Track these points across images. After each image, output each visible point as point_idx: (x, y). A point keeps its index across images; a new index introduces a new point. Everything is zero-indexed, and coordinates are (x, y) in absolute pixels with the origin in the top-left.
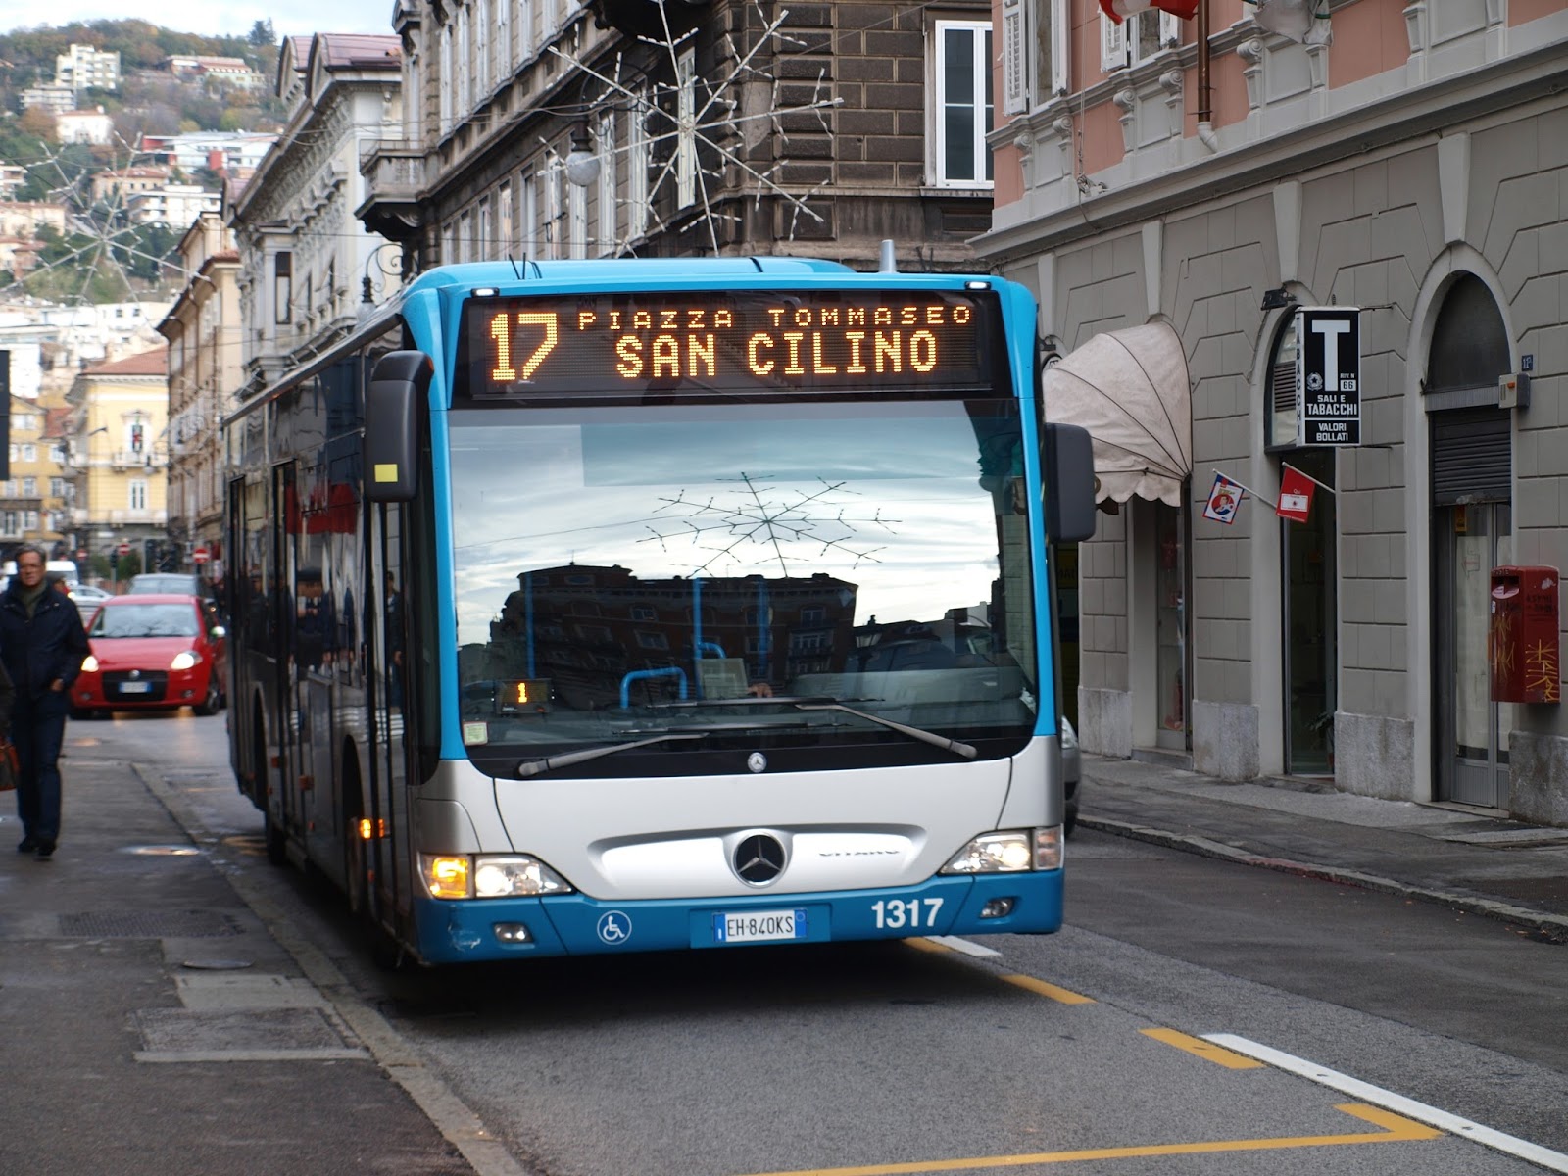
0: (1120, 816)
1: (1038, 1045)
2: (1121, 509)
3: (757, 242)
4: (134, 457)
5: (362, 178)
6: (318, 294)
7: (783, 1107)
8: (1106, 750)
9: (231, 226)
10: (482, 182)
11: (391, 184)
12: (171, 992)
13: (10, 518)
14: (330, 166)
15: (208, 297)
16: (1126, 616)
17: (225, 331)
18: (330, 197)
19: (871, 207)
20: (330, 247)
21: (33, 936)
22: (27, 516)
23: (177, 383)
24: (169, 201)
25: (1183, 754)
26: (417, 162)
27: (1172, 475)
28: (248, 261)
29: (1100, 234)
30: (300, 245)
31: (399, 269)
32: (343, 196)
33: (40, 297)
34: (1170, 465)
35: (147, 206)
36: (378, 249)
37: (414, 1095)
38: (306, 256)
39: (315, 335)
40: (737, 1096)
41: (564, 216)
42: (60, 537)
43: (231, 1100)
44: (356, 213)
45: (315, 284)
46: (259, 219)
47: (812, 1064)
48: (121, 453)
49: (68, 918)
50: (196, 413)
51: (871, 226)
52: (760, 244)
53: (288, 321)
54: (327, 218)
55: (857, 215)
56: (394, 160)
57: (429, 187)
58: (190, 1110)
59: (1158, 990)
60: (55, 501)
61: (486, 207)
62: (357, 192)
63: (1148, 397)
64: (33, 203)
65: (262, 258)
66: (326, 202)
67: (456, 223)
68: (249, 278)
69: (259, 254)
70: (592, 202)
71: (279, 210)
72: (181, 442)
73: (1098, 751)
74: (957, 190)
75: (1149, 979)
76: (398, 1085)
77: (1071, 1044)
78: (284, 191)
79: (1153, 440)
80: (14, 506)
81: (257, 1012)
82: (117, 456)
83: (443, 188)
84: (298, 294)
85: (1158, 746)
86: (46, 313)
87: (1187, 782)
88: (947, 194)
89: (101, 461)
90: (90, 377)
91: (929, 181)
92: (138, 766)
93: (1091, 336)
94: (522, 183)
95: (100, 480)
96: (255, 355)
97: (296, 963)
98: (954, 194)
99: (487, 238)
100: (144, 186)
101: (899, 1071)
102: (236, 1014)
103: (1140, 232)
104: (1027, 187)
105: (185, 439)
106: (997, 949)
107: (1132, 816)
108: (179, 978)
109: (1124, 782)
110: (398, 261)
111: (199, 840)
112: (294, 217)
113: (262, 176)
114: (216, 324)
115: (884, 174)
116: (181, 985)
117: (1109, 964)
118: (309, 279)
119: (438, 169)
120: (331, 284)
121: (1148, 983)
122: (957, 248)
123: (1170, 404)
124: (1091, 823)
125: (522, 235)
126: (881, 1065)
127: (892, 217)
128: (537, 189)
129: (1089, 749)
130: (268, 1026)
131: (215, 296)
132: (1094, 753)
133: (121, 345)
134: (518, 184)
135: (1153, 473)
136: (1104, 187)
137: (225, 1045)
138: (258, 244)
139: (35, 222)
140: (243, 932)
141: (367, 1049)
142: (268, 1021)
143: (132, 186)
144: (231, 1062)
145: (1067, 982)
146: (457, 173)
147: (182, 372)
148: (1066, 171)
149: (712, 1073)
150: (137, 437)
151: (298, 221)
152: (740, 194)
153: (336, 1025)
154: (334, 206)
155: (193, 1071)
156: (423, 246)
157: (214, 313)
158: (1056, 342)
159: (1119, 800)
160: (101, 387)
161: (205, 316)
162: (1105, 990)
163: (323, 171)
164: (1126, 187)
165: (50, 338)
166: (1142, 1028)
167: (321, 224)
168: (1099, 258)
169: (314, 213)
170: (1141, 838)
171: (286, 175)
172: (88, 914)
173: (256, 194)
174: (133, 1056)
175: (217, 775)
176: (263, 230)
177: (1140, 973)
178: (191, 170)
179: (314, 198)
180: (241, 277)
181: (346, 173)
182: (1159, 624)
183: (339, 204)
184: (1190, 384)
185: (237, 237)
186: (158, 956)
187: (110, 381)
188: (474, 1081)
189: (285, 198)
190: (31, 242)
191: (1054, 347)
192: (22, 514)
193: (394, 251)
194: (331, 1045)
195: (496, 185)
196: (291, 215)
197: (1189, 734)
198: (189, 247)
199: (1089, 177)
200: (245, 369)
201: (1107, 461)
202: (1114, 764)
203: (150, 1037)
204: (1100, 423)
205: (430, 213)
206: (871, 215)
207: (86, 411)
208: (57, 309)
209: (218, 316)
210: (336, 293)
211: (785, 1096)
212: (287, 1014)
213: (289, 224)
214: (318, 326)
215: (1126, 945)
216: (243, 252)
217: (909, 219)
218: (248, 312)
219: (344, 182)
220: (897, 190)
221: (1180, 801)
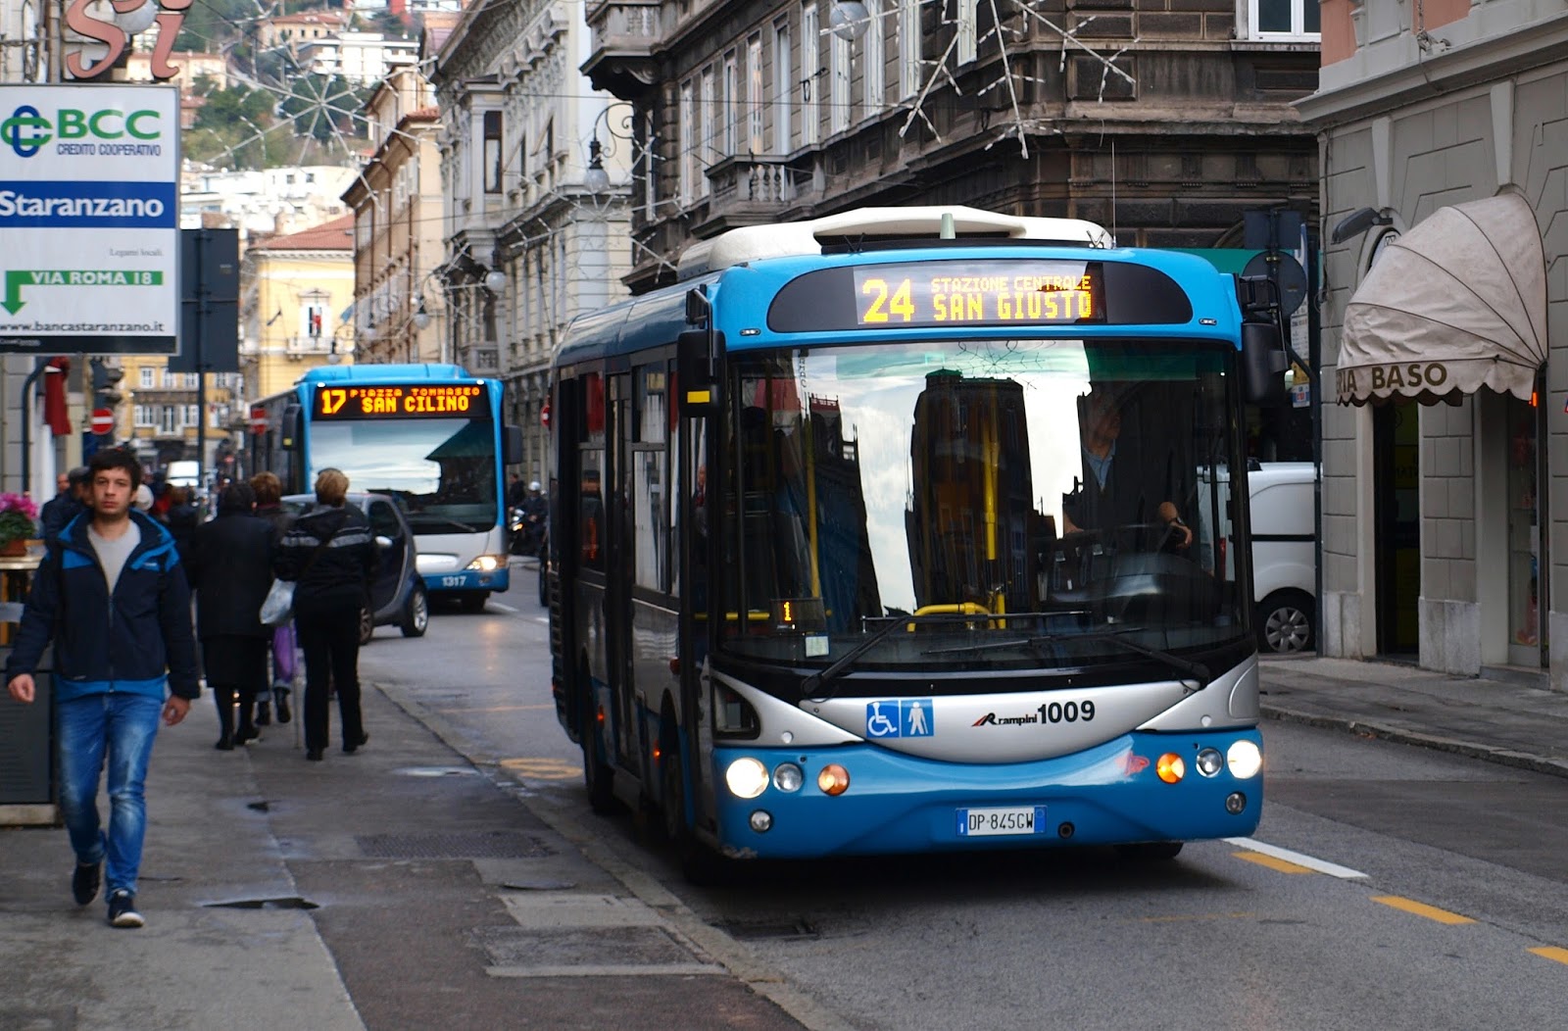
0: (1473, 738)
1: (1423, 964)
2: (1466, 401)
3: (1048, 102)
4: (311, 342)
5: (589, 29)
6: (533, 158)
7: (1167, 1021)
8: (1451, 668)
9: (432, 80)
10: (727, 33)
11: (622, 35)
12: (501, 911)
13: (169, 413)
14: (548, 13)
15: (402, 162)
16: (1473, 519)
17: (422, 200)
18: (548, 50)
19: (1175, 64)
20: (547, 105)
21: (335, 857)
22: (187, 410)
23: (366, 259)
24: (345, 50)
25: (1539, 672)
26: (652, 11)
27: (1524, 363)
28: (451, 121)
29: (1444, 95)
30: (512, 103)
31: (630, 132)
32: (563, 48)
33: (199, 160)
34: (1523, 352)
35: (320, 56)
36: (607, 109)
37: (785, 1007)
38: (520, 115)
39: (531, 204)
40: (1116, 1011)
41: (823, 72)
42: (225, 434)
43: (600, 1011)
44: (582, 69)
45: (530, 148)
46: (464, 74)
47: (1188, 981)
48: (296, 339)
49: (366, 839)
50: (390, 292)
51: (1175, 82)
52: (1051, 105)
53: (498, 189)
54: (544, 73)
55: (1161, 71)
56: (625, 9)
57: (665, 38)
58: (561, 1020)
59: (1541, 910)
60: (220, 394)
61: (732, 62)
62: (581, 45)
63: (1499, 276)
64: (190, 53)
65: (469, 118)
66: (543, 54)
67: (697, 80)
68: (452, 140)
69: (465, 113)
70: (857, 56)
71: (488, 64)
72: (372, 326)
73: (1441, 668)
74: (1273, 44)
75: (1530, 900)
76: (765, 999)
77: (1457, 963)
78: (493, 42)
79: (1504, 324)
80: (173, 399)
81: (599, 930)
82: (292, 342)
83: (681, 41)
84: (511, 159)
85: (1509, 664)
86: (207, 179)
87: (1545, 702)
88: (1260, 48)
89: (274, 348)
90: (261, 253)
91: (1241, 34)
92: (382, 686)
93: (1433, 210)
94: (775, 35)
95: (272, 369)
96: (458, 229)
97: (621, 884)
98: (1268, 48)
99: (734, 97)
100: (316, 33)
101: (1280, 987)
102: (576, 932)
103: (1489, 94)
104: (1358, 43)
105: (376, 322)
106: (1363, 871)
107: (1488, 738)
108: (505, 897)
109: (1473, 702)
110: (629, 122)
111: (477, 762)
112: (505, 72)
113: (467, 25)
114: (411, 192)
115: (1188, 26)
116: (509, 904)
117: (1484, 886)
118: (523, 143)
119: (676, 18)
120: (550, 148)
121: (1529, 904)
122: (1273, 109)
123: (1524, 284)
124: (1444, 744)
125: (774, 96)
126: (1261, 982)
127: (1200, 73)
128: (791, 42)
129: (1432, 667)
130: (612, 943)
131: (411, 160)
132: (1438, 672)
133: (293, 215)
134: (770, 36)
135: (1505, 360)
136: (1448, 44)
137: (577, 961)
138: (464, 102)
139: (193, 75)
140: (552, 853)
141: (723, 965)
142: (611, 938)
143: (303, 33)
144: (586, 976)
145: (1441, 903)
146: (698, 24)
147: (372, 246)
148: (1404, 27)
149: (1085, 990)
150: (315, 321)
151: (510, 77)
152: (1028, 49)
153: (684, 943)
154: (552, 59)
155: (552, 984)
156: (658, 105)
157: (410, 180)
158: (1393, 215)
159: (1472, 720)
160: (272, 264)
161: (399, 184)
162: (1484, 911)
163: (540, 20)
164: (1473, 44)
165: (211, 207)
166: (1530, 947)
167: (538, 79)
168: (1443, 121)
169: (529, 67)
170: (1500, 760)
171: (496, 24)
172: (386, 836)
173: (460, 46)
174: (484, 971)
175: (467, 695)
176: (470, 87)
177: (1519, 894)
178: (369, 15)
179: (529, 51)
180: (443, 139)
181: (567, 23)
182: (1510, 527)
183: (559, 57)
184: (1545, 262)
185: (437, 93)
186: (473, 876)
187: (284, 256)
188: (835, 998)
189: (494, 51)
190: (189, 98)
191: (1390, 221)
192: (182, 408)
193: (624, 111)
194: (685, 961)
195: (743, 38)
196: (502, 69)
197: (1545, 650)
198: (380, 104)
199: (1431, 33)
200: (446, 244)
201: (1454, 348)
202: (1461, 683)
203: (495, 953)
204: (1446, 306)
205: (667, 67)
206: (1176, 71)
207: (257, 291)
208: (218, 174)
209: (415, 182)
210: (556, 159)
211: (1165, 1011)
212: (629, 932)
213: (499, 80)
214: (533, 197)
215: (1501, 867)
216: (443, 112)
217: (1218, 76)
218: (451, 180)
219: (564, 32)
220: (1205, 43)
221: (1538, 722)
